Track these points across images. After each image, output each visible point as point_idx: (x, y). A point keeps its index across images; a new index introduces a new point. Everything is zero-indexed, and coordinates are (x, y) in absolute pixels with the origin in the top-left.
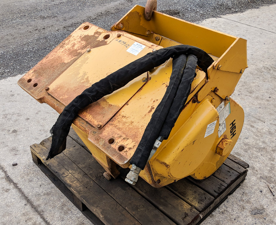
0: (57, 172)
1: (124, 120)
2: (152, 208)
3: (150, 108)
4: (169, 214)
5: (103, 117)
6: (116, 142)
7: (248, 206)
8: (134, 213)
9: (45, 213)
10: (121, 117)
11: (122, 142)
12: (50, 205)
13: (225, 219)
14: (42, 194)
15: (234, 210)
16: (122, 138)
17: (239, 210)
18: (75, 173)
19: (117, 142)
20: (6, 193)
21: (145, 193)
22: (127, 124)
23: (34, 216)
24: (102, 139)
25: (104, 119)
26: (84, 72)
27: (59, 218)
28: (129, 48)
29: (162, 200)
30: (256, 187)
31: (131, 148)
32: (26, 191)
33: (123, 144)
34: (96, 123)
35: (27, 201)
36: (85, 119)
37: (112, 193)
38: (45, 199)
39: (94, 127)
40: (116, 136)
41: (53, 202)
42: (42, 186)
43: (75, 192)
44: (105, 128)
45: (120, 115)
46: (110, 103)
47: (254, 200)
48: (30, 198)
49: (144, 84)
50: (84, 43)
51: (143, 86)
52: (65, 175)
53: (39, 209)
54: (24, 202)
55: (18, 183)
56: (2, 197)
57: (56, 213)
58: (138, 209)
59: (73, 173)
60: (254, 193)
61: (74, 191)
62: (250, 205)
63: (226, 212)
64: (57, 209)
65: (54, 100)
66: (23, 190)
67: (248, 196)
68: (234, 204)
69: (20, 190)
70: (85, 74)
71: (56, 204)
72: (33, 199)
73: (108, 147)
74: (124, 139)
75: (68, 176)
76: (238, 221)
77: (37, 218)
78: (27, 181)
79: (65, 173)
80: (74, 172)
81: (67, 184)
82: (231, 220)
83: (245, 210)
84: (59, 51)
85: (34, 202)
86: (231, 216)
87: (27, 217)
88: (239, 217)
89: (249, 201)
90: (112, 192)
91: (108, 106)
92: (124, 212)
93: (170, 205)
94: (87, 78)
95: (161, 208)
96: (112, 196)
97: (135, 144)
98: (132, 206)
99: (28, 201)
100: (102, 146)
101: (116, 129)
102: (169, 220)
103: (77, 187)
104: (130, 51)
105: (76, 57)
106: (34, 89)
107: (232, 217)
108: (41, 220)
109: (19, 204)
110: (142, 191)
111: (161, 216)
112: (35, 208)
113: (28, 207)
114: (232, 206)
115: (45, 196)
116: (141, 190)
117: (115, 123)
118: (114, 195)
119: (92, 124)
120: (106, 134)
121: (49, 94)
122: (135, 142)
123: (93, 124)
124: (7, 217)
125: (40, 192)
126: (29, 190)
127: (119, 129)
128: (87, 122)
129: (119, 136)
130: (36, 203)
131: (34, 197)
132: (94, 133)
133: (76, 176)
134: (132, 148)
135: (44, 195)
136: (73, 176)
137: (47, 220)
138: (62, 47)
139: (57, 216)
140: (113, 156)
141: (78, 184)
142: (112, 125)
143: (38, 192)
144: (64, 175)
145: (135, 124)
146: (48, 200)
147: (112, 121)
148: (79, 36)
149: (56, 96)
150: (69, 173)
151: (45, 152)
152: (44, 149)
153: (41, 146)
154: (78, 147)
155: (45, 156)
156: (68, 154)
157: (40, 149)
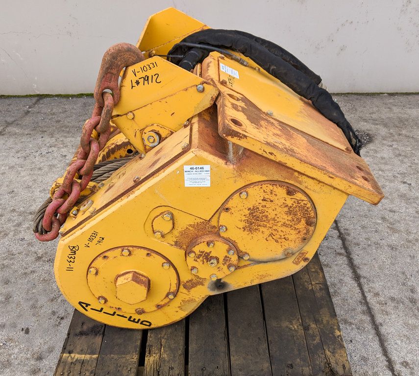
9: (359, 299)
12: (349, 305)
14: (354, 326)
18: (306, 281)
20: (408, 360)
23: (374, 303)
27: (344, 284)
32: (376, 345)
35: (378, 329)
38: (352, 317)
41: (343, 306)
42: (349, 339)
48: (373, 332)
50: (263, 123)
52: (320, 285)
53: (365, 308)
54: (383, 330)
55: (385, 367)
56: (415, 358)
57: (345, 291)
59: (308, 282)
64: (343, 295)
66: (380, 350)
69: (385, 352)
71: (340, 302)
72: (369, 327)
75: (317, 282)
77: (371, 299)
78: (369, 362)
79: (318, 289)
80: (306, 283)
84: (301, 153)
85: (368, 321)
87: (383, 308)
99: (376, 327)
105: (289, 129)
108: (366, 295)
109: (390, 331)
112: (370, 313)
113: (379, 319)
115: (350, 320)
124: (410, 322)
125: (355, 331)
126: (372, 344)
130: (367, 318)
131: (367, 329)
133: (307, 276)
135: (351, 324)
136: (311, 279)
137: (359, 291)
138: (293, 150)
139: (346, 288)
143: (358, 333)
144: (322, 286)
146: (348, 313)
148: (257, 130)
150: (313, 286)
151: (330, 343)
152: (331, 352)
153: (332, 361)
154: (272, 324)
155: (334, 335)
156: (296, 318)
157: (337, 355)
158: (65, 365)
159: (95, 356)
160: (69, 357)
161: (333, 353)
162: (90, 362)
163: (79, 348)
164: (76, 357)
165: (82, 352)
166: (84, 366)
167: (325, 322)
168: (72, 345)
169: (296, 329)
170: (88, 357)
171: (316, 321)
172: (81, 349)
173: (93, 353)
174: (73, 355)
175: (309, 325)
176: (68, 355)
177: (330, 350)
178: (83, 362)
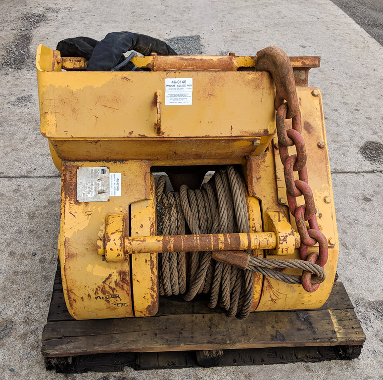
7: (21, 329)
13: (40, 289)
15: (36, 309)
17: (31, 314)
30: (23, 373)
47: (16, 347)
60: (22, 361)
62: (19, 333)
63: (46, 298)
67: (29, 346)
68: (42, 318)
76: (24, 299)
82: (34, 294)
83: (22, 320)
86: (37, 299)
88: (26, 305)
89: (24, 338)
107: (35, 298)
114: (43, 313)
158: (348, 333)
159: (330, 312)
160: (339, 332)
162: (338, 315)
163: (328, 327)
164: (337, 326)
165: (330, 323)
166: (343, 318)
168: (327, 333)
170: (332, 318)
172: (327, 325)
173: (328, 315)
174: (336, 330)
176: (338, 334)
178: (340, 320)
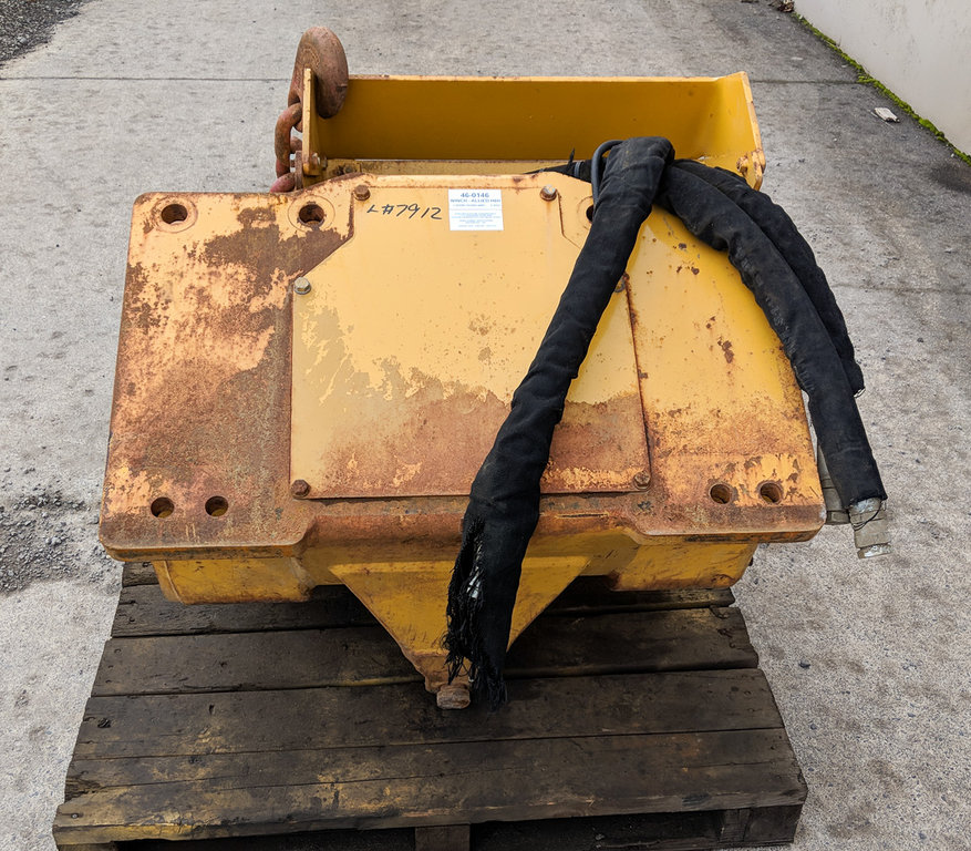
0: (290, 817)
1: (685, 419)
2: (650, 681)
3: (719, 349)
4: (697, 660)
5: (620, 449)
6: (738, 488)
8: (636, 725)
10: (667, 417)
11: (752, 476)
16: (740, 467)
18: (348, 771)
19: (740, 485)
21: (587, 660)
22: (710, 426)
24: (689, 505)
25: (628, 453)
26: (379, 363)
28: (451, 220)
29: (643, 646)
31: (796, 474)
33: (761, 479)
34: (615, 478)
36: (567, 489)
37: (521, 731)
39: (626, 493)
40: (717, 473)
43: (430, 812)
44: (662, 475)
45: (658, 415)
46: (592, 402)
49: (626, 298)
51: (629, 302)
52: (331, 801)
58: (631, 710)
59: (344, 775)
61: (425, 814)
65: (371, 505)
70: (391, 367)
73: (733, 514)
74: (747, 465)
75: (341, 796)
79: (317, 795)
80: (339, 771)
81: (377, 816)
84: (156, 342)
90: (516, 725)
91: (594, 413)
92: (616, 743)
93: (671, 640)
94: (416, 373)
95: (665, 662)
96: (534, 735)
97: (792, 460)
98: (610, 714)
100: (710, 523)
101: (695, 457)
102: (718, 673)
103: (417, 797)
104: (464, 223)
105: (271, 331)
106: (229, 522)
110: (576, 664)
111: (693, 678)
116: (569, 664)
117: (671, 444)
118: (531, 729)
119: (610, 489)
120: (684, 486)
121: (328, 501)
122: (786, 455)
123: (616, 486)
127: (701, 451)
128: (586, 494)
129: (724, 467)
132: (644, 506)
134: (795, 471)
136: (356, 785)
138: (156, 325)
140: (775, 527)
141: (406, 788)
142: (667, 454)
144: (325, 804)
145: (728, 411)
147: (658, 445)
148: (182, 253)
149: (373, 490)
150: (328, 786)
151: (146, 799)
152: (121, 796)
153: (98, 797)
154: (223, 702)
155: (166, 808)
156: (231, 744)
157: (111, 806)
161: (118, 802)
167: (208, 796)
169: (198, 741)
171: (213, 781)
175: (203, 765)
177: (127, 796)
